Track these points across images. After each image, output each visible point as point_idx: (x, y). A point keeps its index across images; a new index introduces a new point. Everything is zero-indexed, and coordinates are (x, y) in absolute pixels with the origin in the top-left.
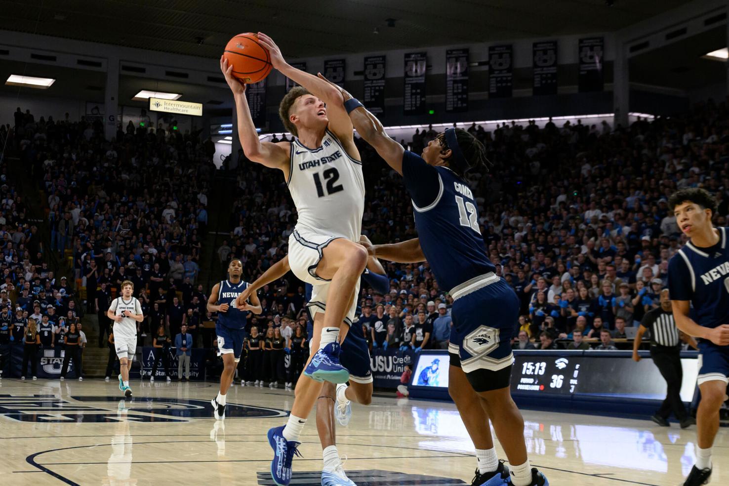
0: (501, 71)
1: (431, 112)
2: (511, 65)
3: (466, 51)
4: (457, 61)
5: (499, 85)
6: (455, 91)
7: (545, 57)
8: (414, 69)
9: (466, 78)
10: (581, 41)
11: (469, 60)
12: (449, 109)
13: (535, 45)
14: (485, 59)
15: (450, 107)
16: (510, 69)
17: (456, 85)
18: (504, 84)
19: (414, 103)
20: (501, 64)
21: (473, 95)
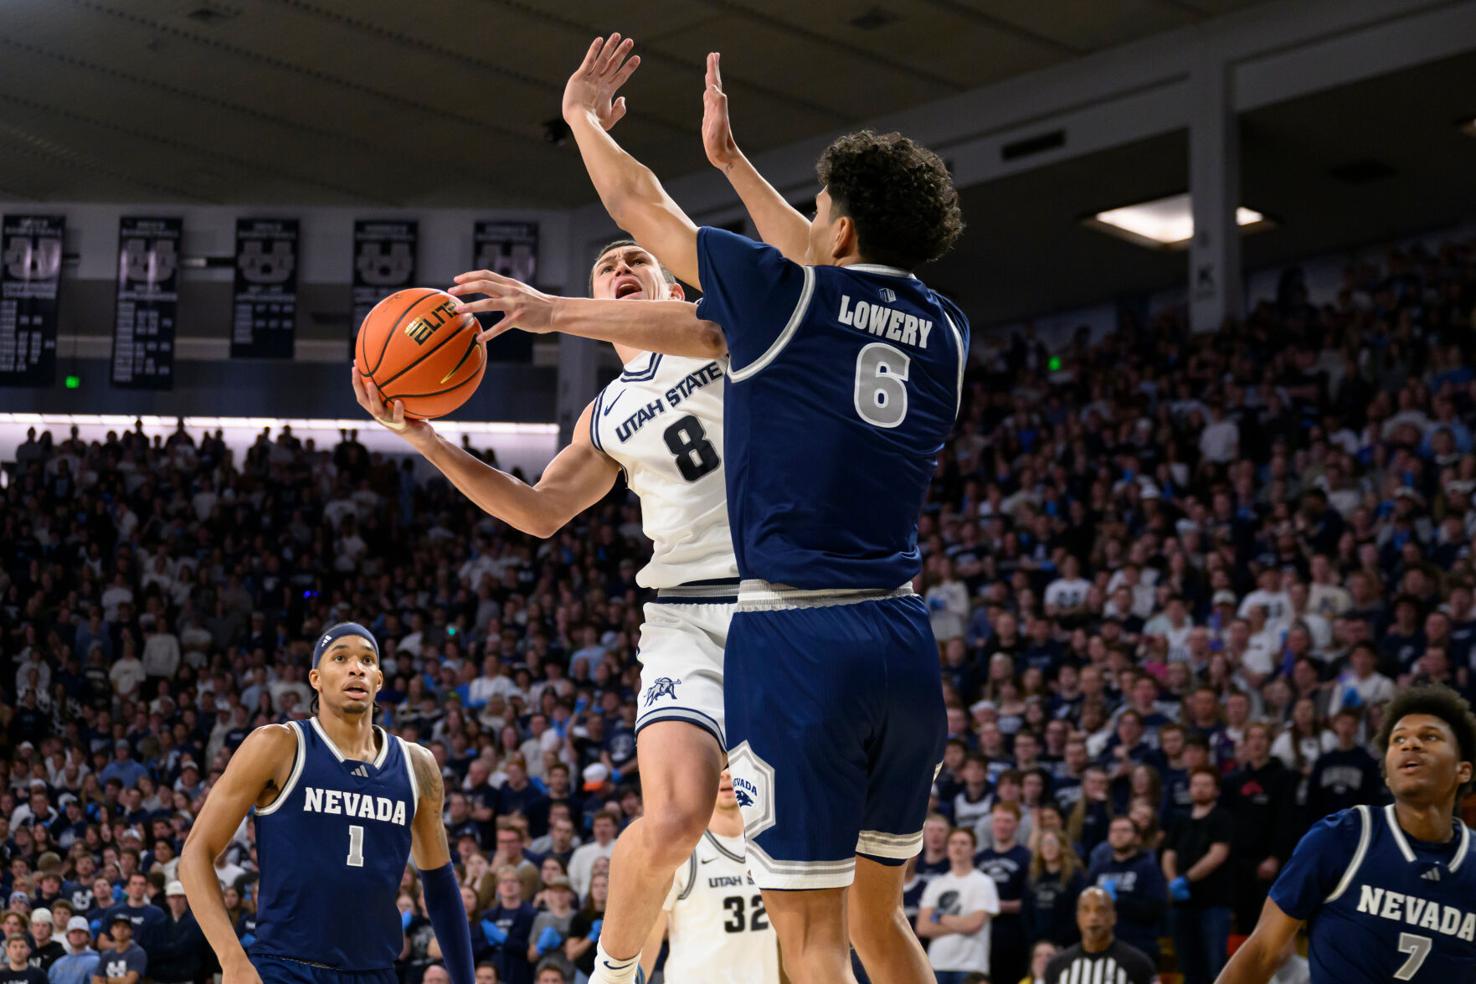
0: (266, 286)
1: (72, 382)
2: (294, 275)
3: (175, 223)
4: (148, 249)
5: (261, 324)
6: (140, 330)
7: (385, 261)
8: (28, 261)
9: (173, 297)
10: (480, 227)
11: (179, 247)
12: (118, 377)
13: (360, 226)
14: (227, 250)
15: (123, 374)
16: (290, 285)
17: (141, 314)
18: (273, 324)
19: (23, 352)
20: (267, 269)
21: (188, 347)
